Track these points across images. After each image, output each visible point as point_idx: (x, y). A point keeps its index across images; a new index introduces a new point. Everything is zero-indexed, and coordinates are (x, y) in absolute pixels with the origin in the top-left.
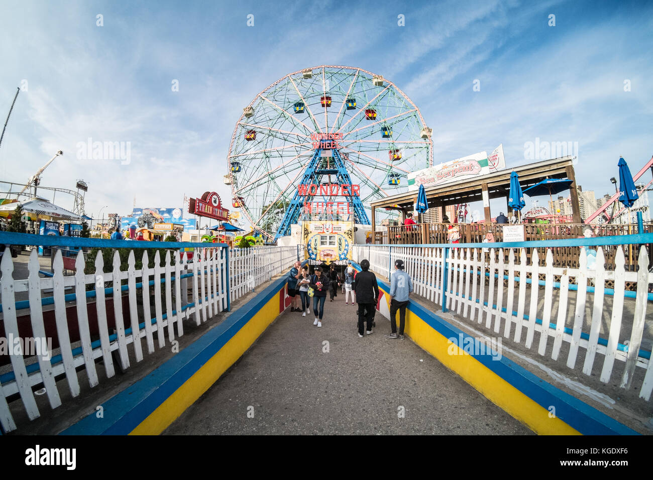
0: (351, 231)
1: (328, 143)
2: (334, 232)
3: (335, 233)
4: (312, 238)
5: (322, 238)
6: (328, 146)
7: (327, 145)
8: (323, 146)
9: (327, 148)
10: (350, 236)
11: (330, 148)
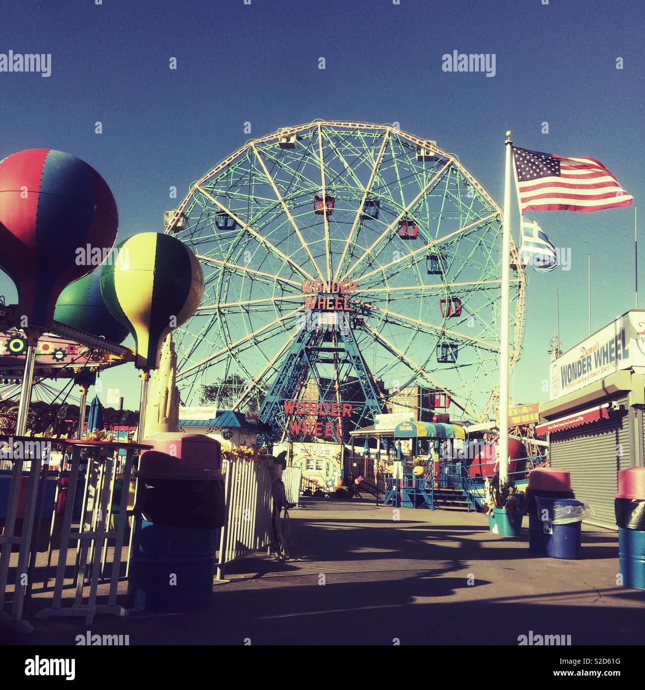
0: (340, 455)
1: (331, 301)
2: (321, 455)
3: (323, 457)
4: (298, 461)
5: (308, 461)
6: (330, 306)
7: (328, 303)
8: (322, 305)
9: (328, 308)
10: (338, 460)
11: (332, 308)
